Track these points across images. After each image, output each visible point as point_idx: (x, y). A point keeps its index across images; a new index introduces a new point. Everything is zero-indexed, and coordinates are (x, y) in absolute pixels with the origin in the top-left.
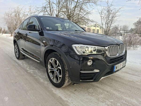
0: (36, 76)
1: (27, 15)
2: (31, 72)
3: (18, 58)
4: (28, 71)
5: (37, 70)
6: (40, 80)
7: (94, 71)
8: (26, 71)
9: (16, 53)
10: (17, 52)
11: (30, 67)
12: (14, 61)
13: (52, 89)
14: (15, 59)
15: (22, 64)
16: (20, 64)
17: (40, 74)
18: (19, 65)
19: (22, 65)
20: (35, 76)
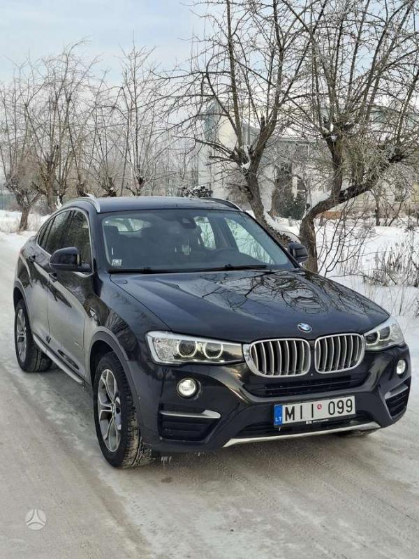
0: (68, 435)
1: (114, 108)
2: (57, 419)
3: (26, 367)
4: (49, 418)
5: (79, 414)
6: (76, 445)
7: (204, 415)
8: (42, 416)
9: (20, 344)
10: (23, 338)
11: (59, 404)
12: (7, 379)
13: (100, 470)
14: (13, 368)
15: (32, 392)
16: (27, 392)
17: (82, 429)
18: (23, 394)
19: (36, 394)
20: (64, 434)
